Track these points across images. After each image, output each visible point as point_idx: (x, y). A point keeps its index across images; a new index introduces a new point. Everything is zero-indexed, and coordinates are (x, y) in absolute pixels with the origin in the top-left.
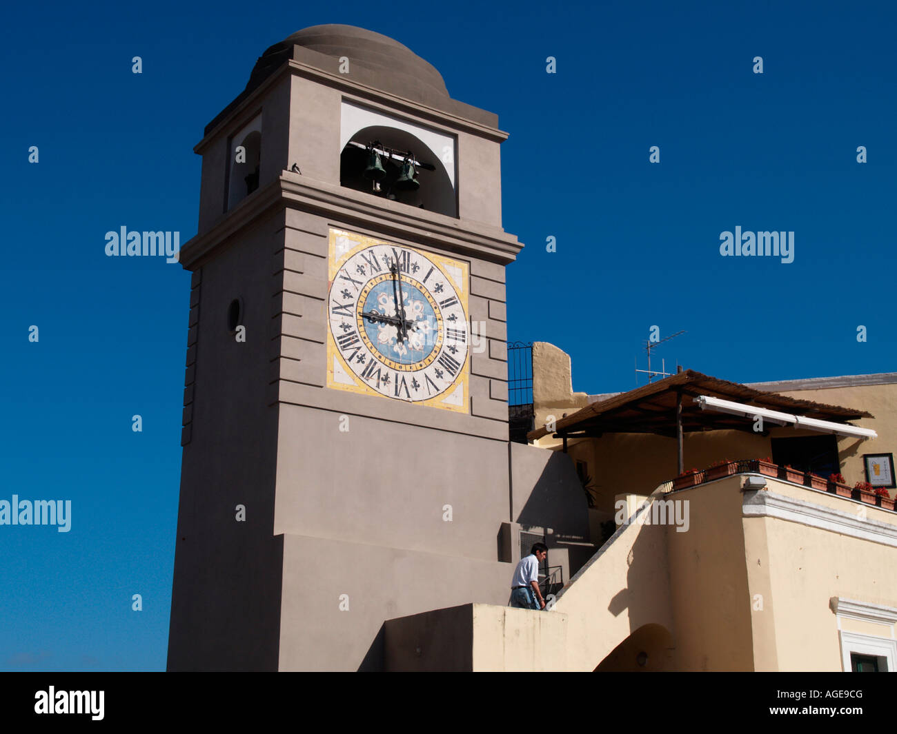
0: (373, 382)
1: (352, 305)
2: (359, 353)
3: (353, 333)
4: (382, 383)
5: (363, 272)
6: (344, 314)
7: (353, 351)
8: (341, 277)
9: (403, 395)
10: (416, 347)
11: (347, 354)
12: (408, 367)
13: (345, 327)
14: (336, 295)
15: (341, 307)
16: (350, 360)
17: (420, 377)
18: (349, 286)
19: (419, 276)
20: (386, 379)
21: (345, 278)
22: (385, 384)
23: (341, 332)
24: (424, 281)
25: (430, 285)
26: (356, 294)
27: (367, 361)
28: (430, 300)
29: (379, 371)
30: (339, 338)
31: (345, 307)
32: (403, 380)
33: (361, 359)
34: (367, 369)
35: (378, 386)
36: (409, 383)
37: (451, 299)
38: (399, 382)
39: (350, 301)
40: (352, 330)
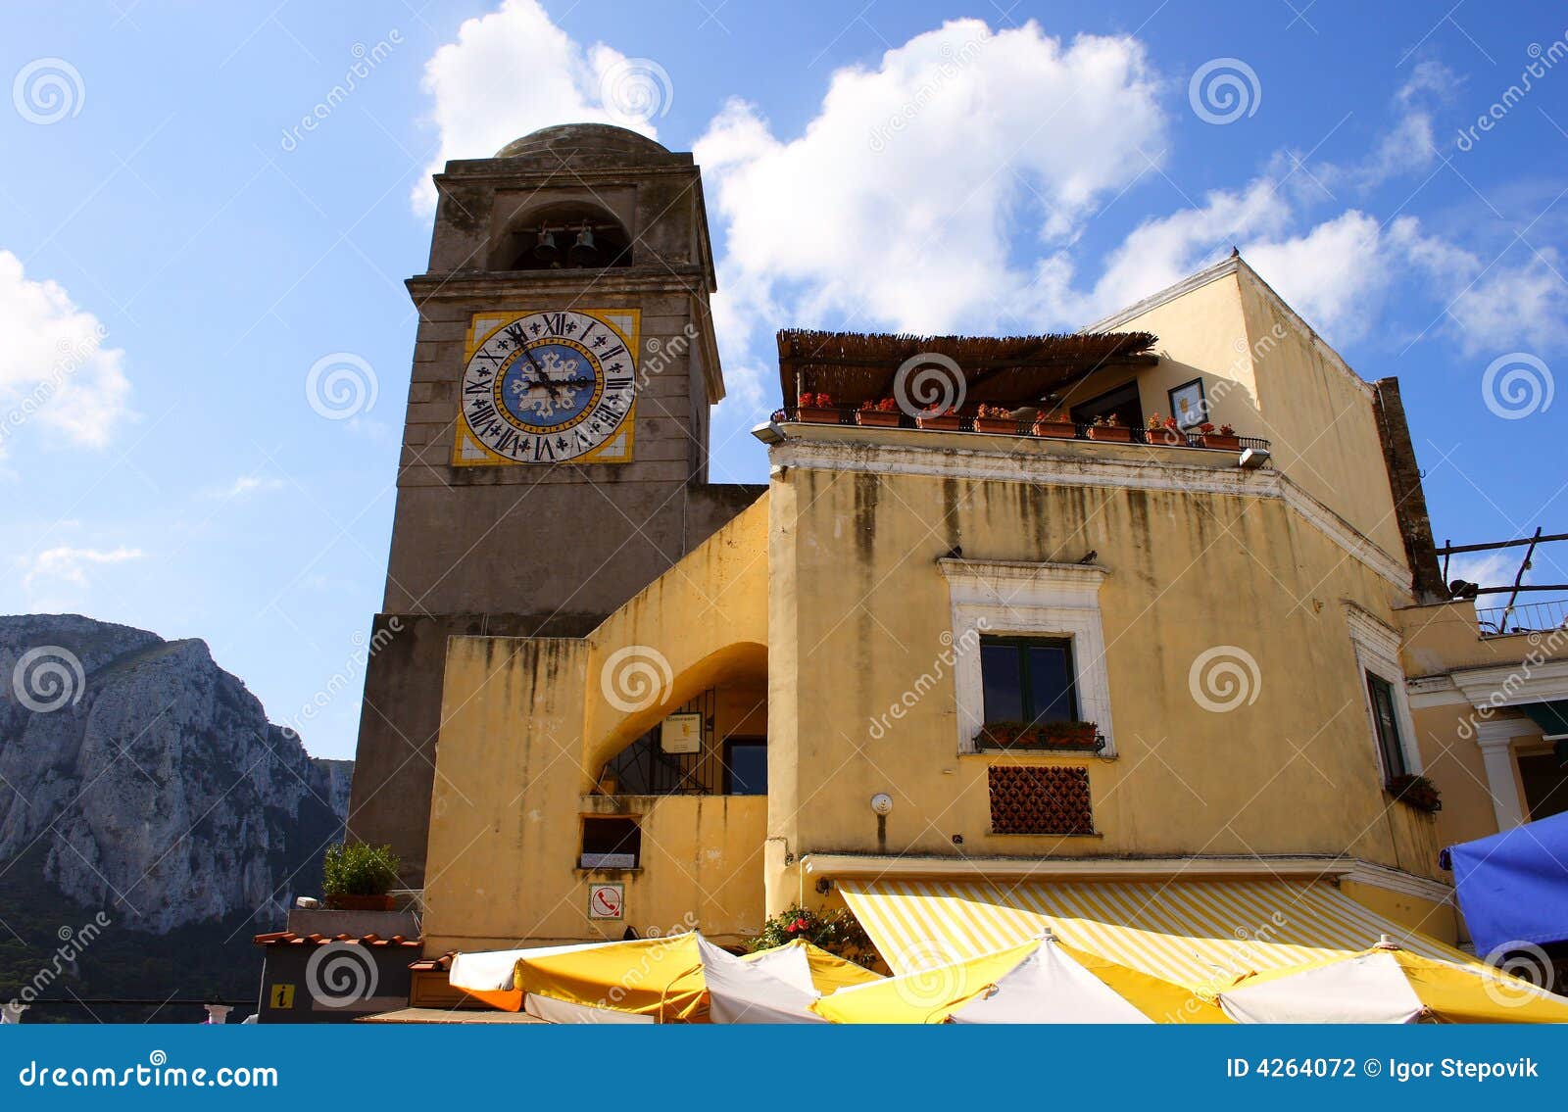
0: (508, 453)
1: (490, 381)
2: (493, 426)
3: (491, 406)
4: (519, 451)
5: (505, 347)
6: (480, 392)
7: (486, 426)
8: (479, 357)
9: (545, 457)
10: (565, 406)
11: (479, 430)
12: (554, 429)
13: (478, 403)
14: (472, 375)
15: (477, 386)
16: (482, 435)
17: (567, 436)
18: (488, 364)
19: (575, 335)
20: (525, 446)
21: (485, 357)
22: (523, 451)
23: (475, 409)
24: (581, 339)
25: (588, 342)
26: (494, 370)
27: (502, 433)
28: (588, 355)
29: (517, 439)
30: (470, 416)
31: (481, 385)
32: (547, 442)
33: (495, 432)
34: (503, 437)
35: (514, 454)
36: (553, 443)
37: (617, 348)
38: (541, 446)
39: (488, 377)
40: (487, 405)
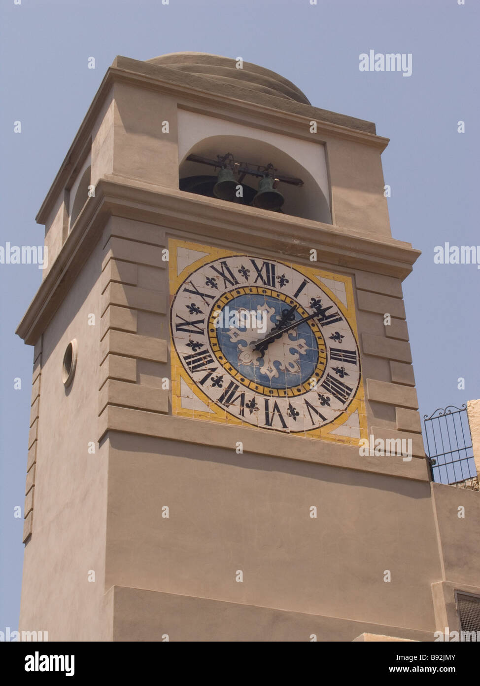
0: (235, 409)
1: (202, 321)
2: (214, 375)
3: (205, 352)
4: (247, 410)
5: (214, 285)
6: (192, 332)
8: (186, 290)
9: (277, 424)
10: (290, 368)
11: (198, 376)
12: (282, 392)
13: (193, 345)
14: (180, 310)
15: (188, 324)
16: (202, 382)
17: (298, 404)
18: (197, 301)
19: (289, 290)
20: (252, 405)
21: (191, 292)
22: (251, 411)
23: (189, 351)
24: (296, 295)
25: (304, 300)
26: (206, 309)
27: (225, 385)
29: (243, 396)
30: (186, 358)
31: (193, 324)
32: (276, 406)
33: (218, 382)
34: (226, 392)
35: (242, 413)
36: (284, 410)
38: (271, 409)
39: (199, 317)
40: (203, 349)
